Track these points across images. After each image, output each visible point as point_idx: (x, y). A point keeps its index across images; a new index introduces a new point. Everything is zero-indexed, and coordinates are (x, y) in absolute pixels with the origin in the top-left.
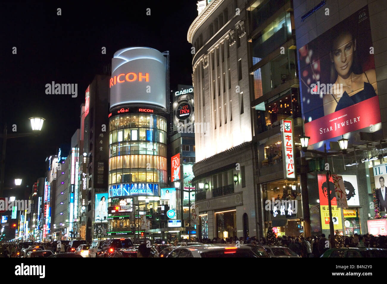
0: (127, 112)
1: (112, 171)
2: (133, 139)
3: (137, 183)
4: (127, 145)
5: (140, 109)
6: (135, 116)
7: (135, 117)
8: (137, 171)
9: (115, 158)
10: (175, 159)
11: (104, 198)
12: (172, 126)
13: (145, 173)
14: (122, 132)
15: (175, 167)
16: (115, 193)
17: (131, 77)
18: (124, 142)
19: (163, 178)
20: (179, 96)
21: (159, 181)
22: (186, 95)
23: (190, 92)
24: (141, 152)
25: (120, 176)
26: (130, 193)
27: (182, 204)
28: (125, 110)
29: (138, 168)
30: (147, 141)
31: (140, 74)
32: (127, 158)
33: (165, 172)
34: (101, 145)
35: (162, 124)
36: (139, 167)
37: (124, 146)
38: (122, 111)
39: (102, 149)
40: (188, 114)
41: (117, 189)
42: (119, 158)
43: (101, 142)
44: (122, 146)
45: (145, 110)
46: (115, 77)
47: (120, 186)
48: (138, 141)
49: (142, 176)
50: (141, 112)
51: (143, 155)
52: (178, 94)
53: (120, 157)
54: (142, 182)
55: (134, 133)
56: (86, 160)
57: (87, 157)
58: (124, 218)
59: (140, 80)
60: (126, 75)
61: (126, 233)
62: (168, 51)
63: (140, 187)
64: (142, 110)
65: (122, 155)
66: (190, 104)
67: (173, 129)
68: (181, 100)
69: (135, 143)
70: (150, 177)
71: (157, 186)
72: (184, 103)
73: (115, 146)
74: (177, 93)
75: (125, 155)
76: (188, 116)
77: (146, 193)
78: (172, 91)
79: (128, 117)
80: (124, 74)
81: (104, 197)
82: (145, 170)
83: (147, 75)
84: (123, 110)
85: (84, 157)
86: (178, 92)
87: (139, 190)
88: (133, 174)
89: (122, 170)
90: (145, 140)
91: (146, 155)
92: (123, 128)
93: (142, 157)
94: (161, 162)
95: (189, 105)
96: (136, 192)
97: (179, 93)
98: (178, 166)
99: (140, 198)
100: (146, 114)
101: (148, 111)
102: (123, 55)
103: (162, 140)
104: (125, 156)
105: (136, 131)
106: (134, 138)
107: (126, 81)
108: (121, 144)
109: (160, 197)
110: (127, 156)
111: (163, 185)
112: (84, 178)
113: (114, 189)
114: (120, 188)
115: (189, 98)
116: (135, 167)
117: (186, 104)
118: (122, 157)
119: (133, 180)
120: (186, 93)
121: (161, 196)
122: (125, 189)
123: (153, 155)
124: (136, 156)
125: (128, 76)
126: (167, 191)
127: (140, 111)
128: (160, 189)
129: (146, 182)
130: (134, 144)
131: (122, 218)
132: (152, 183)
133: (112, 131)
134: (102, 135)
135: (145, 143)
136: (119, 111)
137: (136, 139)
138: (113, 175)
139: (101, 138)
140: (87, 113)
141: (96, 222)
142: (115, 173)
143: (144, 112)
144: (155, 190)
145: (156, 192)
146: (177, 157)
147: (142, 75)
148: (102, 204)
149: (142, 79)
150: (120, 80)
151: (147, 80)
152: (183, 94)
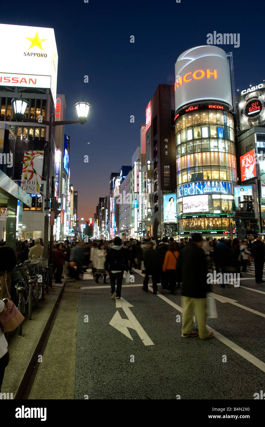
0: (196, 110)
1: (183, 170)
2: (203, 137)
3: (211, 181)
4: (198, 143)
5: (209, 106)
7: (204, 114)
8: (210, 169)
9: (184, 157)
10: (246, 158)
11: (172, 199)
12: (239, 127)
13: (218, 171)
14: (191, 130)
15: (247, 166)
16: (186, 192)
17: (199, 75)
18: (194, 140)
19: (233, 177)
20: (247, 94)
21: (231, 180)
23: (260, 88)
24: (212, 150)
25: (191, 175)
26: (203, 191)
27: (260, 203)
28: (194, 107)
29: (211, 166)
30: (218, 138)
31: (208, 71)
32: (198, 156)
33: (235, 170)
34: (166, 150)
35: (230, 123)
36: (212, 165)
37: (194, 144)
38: (190, 109)
39: (167, 153)
40: (259, 110)
41: (189, 188)
42: (190, 157)
43: (166, 147)
44: (192, 145)
45: (215, 107)
46: (181, 78)
47: (192, 185)
48: (210, 138)
49: (215, 174)
50: (211, 109)
51: (215, 152)
52: (245, 93)
53: (191, 155)
54: (215, 180)
55: (205, 130)
56: (151, 167)
57: (150, 164)
58: (198, 217)
59: (208, 76)
62: (231, 53)
63: (213, 186)
64: (212, 107)
65: (192, 154)
67: (239, 129)
69: (205, 141)
70: (223, 175)
71: (229, 185)
73: (184, 146)
75: (195, 153)
76: (259, 113)
77: (220, 191)
78: (238, 90)
79: (197, 115)
80: (191, 73)
81: (172, 198)
82: (218, 167)
83: (215, 71)
84: (191, 108)
85: (148, 164)
86: (245, 90)
87: (212, 188)
88: (205, 173)
89: (194, 168)
90: (215, 137)
91: (218, 152)
92: (192, 127)
93: (214, 154)
94: (231, 159)
96: (210, 190)
99: (215, 197)
100: (216, 110)
101: (218, 107)
102: (188, 55)
103: (232, 138)
104: (196, 155)
105: (207, 128)
106: (205, 135)
107: (193, 79)
108: (191, 143)
109: (233, 195)
110: (198, 154)
111: (235, 184)
112: (149, 184)
113: (185, 189)
114: (191, 187)
116: (208, 165)
118: (192, 155)
119: (205, 178)
120: (255, 90)
121: (235, 195)
122: (197, 187)
123: (225, 152)
124: (208, 153)
125: (195, 74)
126: (242, 189)
127: (209, 107)
128: (234, 188)
129: (220, 180)
131: (196, 217)
132: (226, 181)
133: (180, 132)
134: (166, 140)
135: (217, 140)
136: (187, 110)
137: (207, 136)
138: (184, 175)
139: (166, 143)
140: (149, 126)
141: (165, 222)
142: (186, 172)
143: (214, 109)
144: (228, 189)
145: (230, 191)
146: (249, 155)
147: (210, 72)
148: (171, 205)
149: (210, 76)
150: (186, 80)
151: (216, 77)
152: (252, 92)
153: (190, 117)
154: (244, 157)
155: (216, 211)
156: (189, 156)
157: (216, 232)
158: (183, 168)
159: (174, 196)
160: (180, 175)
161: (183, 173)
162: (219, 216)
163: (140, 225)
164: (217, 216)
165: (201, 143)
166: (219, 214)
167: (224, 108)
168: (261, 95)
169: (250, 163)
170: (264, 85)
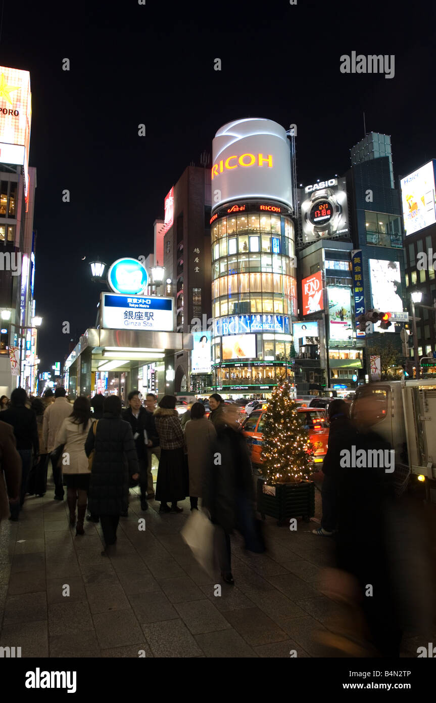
0: (243, 211)
1: (221, 298)
3: (261, 314)
4: (243, 259)
5: (261, 207)
6: (254, 216)
7: (253, 218)
8: (261, 297)
9: (224, 278)
10: (310, 282)
11: (205, 338)
12: (301, 237)
13: (272, 301)
14: (235, 240)
15: (311, 293)
16: (226, 330)
18: (238, 254)
19: (292, 309)
20: (313, 192)
21: (289, 313)
22: (324, 190)
23: (330, 185)
24: (263, 270)
25: (233, 305)
27: (327, 346)
28: (239, 207)
29: (262, 293)
30: (272, 253)
31: (260, 156)
32: (244, 278)
33: (294, 298)
34: (197, 265)
35: (289, 231)
36: (263, 291)
37: (238, 260)
38: (234, 209)
39: (198, 270)
40: (329, 216)
42: (232, 279)
43: (197, 260)
44: (236, 261)
45: (270, 208)
46: (221, 163)
48: (260, 253)
49: (267, 305)
50: (263, 211)
51: (268, 274)
52: (311, 190)
53: (233, 276)
54: (267, 313)
55: (254, 240)
56: (172, 288)
57: (171, 284)
58: (242, 365)
59: (261, 164)
60: (238, 157)
61: (247, 388)
64: (265, 208)
65: (235, 274)
66: (332, 201)
67: (302, 240)
68: (317, 197)
69: (254, 256)
70: (278, 306)
71: (287, 320)
72: (321, 202)
73: (224, 262)
74: (309, 188)
75: (240, 273)
76: (328, 220)
78: (301, 185)
79: (243, 219)
80: (236, 157)
81: (205, 336)
82: (272, 295)
83: (270, 157)
84: (236, 207)
85: (167, 284)
86: (311, 186)
88: (253, 302)
89: (237, 295)
90: (269, 251)
91: (272, 273)
92: (237, 235)
93: (267, 277)
94: (289, 284)
95: (329, 204)
97: (313, 187)
98: (318, 291)
99: (266, 337)
100: (270, 213)
101: (274, 209)
102: (233, 129)
103: (291, 253)
104: (241, 275)
105: (257, 238)
106: (254, 248)
107: (239, 165)
108: (234, 258)
109: (292, 335)
110: (244, 275)
113: (224, 324)
115: (329, 193)
116: (257, 291)
117: (324, 203)
118: (236, 276)
119: (253, 310)
120: (324, 187)
121: (294, 334)
123: (281, 274)
124: (258, 274)
125: (242, 159)
126: (304, 327)
127: (261, 209)
128: (292, 324)
129: (274, 313)
130: (254, 258)
131: (239, 365)
132: (282, 315)
133: (219, 240)
134: (197, 250)
135: (270, 256)
136: (229, 210)
137: (257, 250)
138: (223, 303)
139: (196, 255)
140: (169, 226)
141: (194, 372)
142: (227, 301)
143: (268, 211)
144: (286, 326)
145: (287, 329)
146: (314, 278)
147: (263, 158)
148: (203, 347)
149: (263, 163)
150: (230, 165)
151: (271, 165)
152: (320, 189)
153: (233, 220)
154: (308, 281)
155: (267, 357)
156: (230, 277)
157: (268, 387)
158: (222, 294)
159: (207, 333)
160: (217, 304)
161: (222, 302)
162: (272, 364)
163: (153, 375)
164: (270, 364)
165: (248, 259)
166: (271, 362)
167: (281, 211)
168: (331, 195)
169: (316, 289)
170: (337, 181)
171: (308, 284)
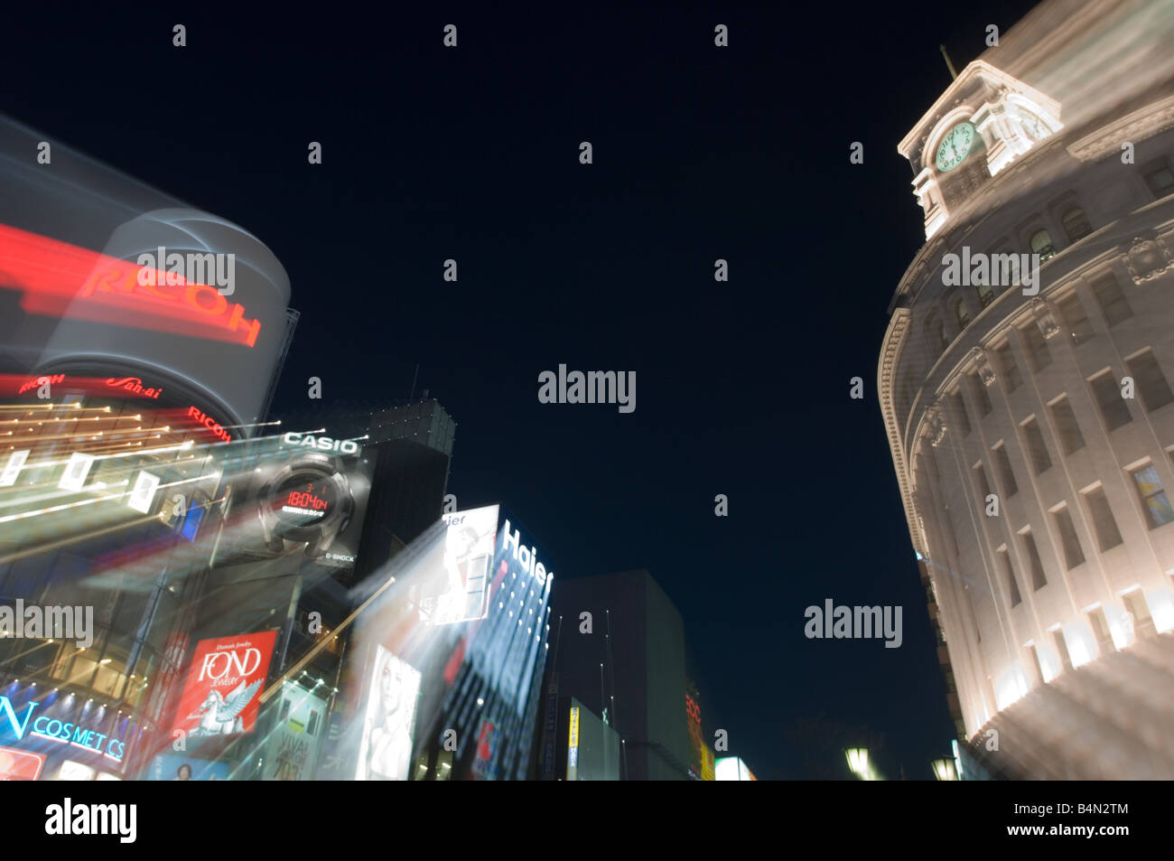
3: (82, 694)
10: (226, 650)
15: (223, 683)
22: (327, 455)
23: (343, 451)
26: (31, 728)
31: (238, 310)
50: (192, 422)
52: (295, 443)
59: (233, 324)
62: (297, 312)
63: (82, 717)
66: (337, 486)
68: (305, 462)
72: (312, 476)
74: (292, 438)
78: (278, 423)
83: (256, 325)
86: (299, 436)
95: (330, 488)
97: (302, 440)
98: (250, 680)
115: (336, 467)
117: (320, 481)
119: (58, 674)
120: (329, 448)
126: (184, 771)
143: (203, 428)
146: (247, 644)
147: (242, 317)
151: (251, 340)
152: (318, 448)
153: (105, 410)
154: (220, 647)
168: (341, 473)
169: (242, 671)
170: (360, 450)
171: (217, 655)
